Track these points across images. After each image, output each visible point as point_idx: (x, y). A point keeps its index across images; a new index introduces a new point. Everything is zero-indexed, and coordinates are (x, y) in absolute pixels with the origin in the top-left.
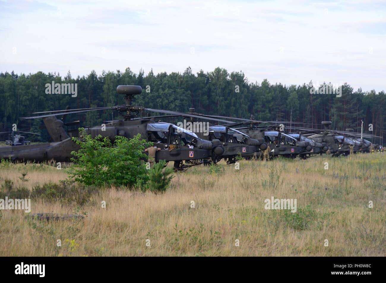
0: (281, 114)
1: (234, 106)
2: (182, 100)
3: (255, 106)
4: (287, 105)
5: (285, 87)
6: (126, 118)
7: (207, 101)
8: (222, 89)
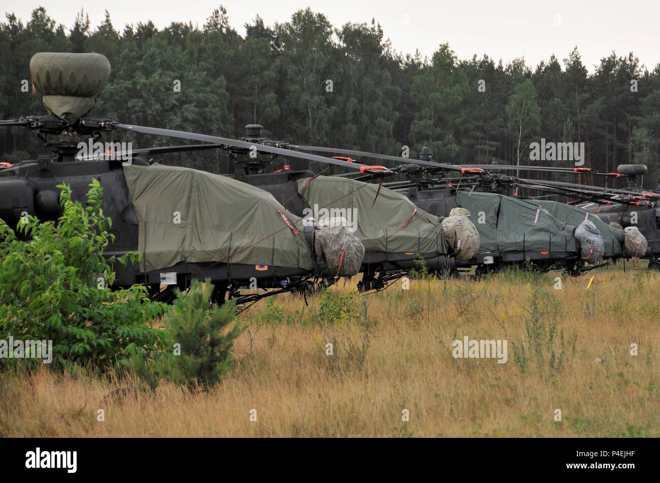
0: (491, 146)
1: (356, 121)
2: (202, 104)
3: (416, 121)
4: (506, 119)
5: (500, 67)
6: (61, 152)
7: (276, 108)
8: (317, 72)
